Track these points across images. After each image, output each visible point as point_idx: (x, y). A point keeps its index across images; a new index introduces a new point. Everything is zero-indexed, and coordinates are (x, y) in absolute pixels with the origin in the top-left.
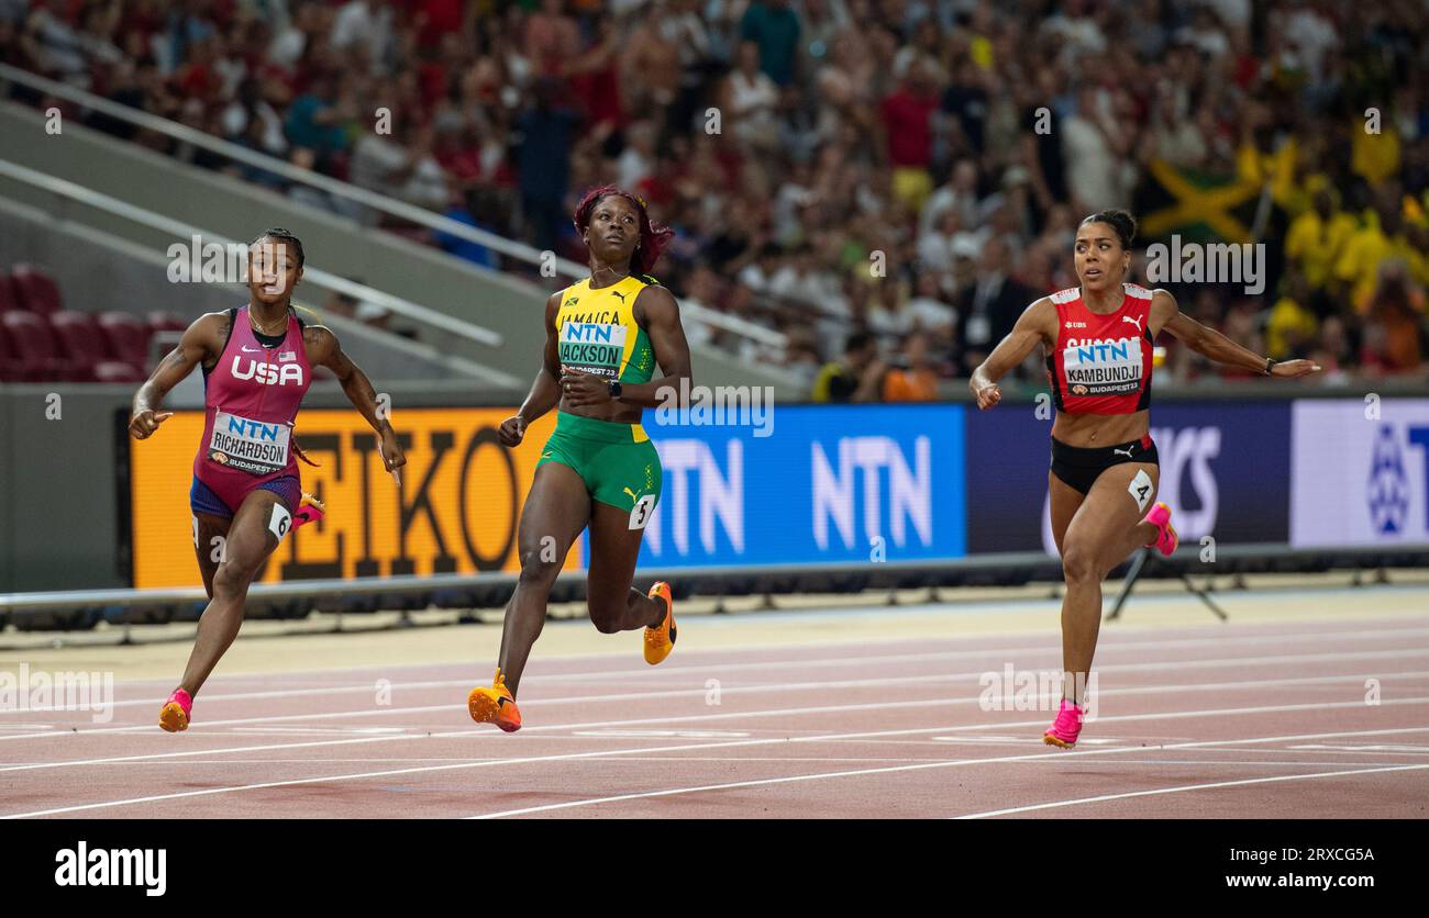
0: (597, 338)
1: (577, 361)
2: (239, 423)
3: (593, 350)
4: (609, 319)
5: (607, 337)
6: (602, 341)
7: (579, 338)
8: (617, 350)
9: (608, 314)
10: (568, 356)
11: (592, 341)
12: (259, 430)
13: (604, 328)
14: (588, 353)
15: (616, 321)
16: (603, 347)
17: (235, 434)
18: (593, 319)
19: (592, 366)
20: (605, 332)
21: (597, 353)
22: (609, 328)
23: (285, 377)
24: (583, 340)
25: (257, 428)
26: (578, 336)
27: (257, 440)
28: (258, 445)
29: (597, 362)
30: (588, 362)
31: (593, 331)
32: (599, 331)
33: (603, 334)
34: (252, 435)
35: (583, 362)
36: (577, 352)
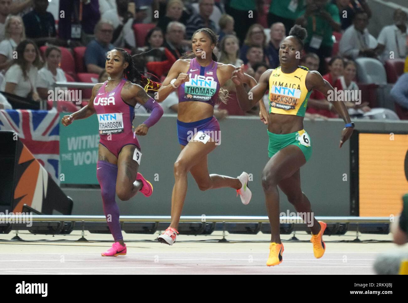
0: (288, 94)
4: (296, 87)
5: (293, 94)
6: (291, 95)
7: (280, 93)
8: (296, 100)
9: (295, 85)
11: (286, 95)
13: (292, 90)
14: (284, 99)
15: (299, 88)
18: (288, 85)
19: (286, 105)
20: (292, 92)
21: (288, 100)
22: (294, 90)
23: (109, 102)
24: (282, 94)
26: (279, 92)
30: (284, 103)
31: (287, 91)
33: (291, 93)
35: (282, 103)
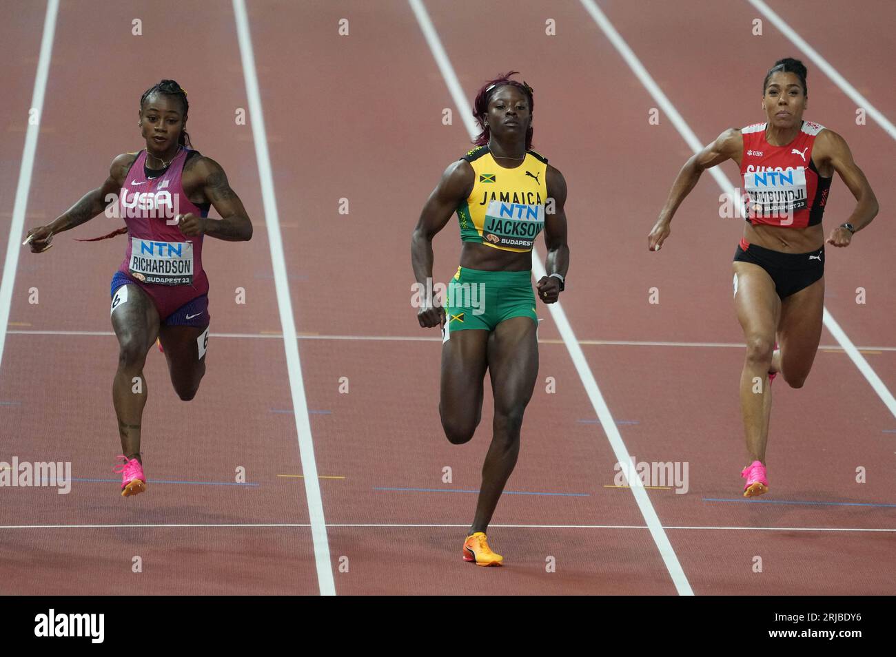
1: (510, 235)
2: (148, 245)
3: (524, 226)
10: (501, 229)
12: (165, 248)
16: (532, 224)
17: (147, 256)
25: (164, 248)
27: (165, 257)
28: (167, 261)
29: (527, 236)
32: (530, 211)
34: (161, 254)
36: (509, 227)
